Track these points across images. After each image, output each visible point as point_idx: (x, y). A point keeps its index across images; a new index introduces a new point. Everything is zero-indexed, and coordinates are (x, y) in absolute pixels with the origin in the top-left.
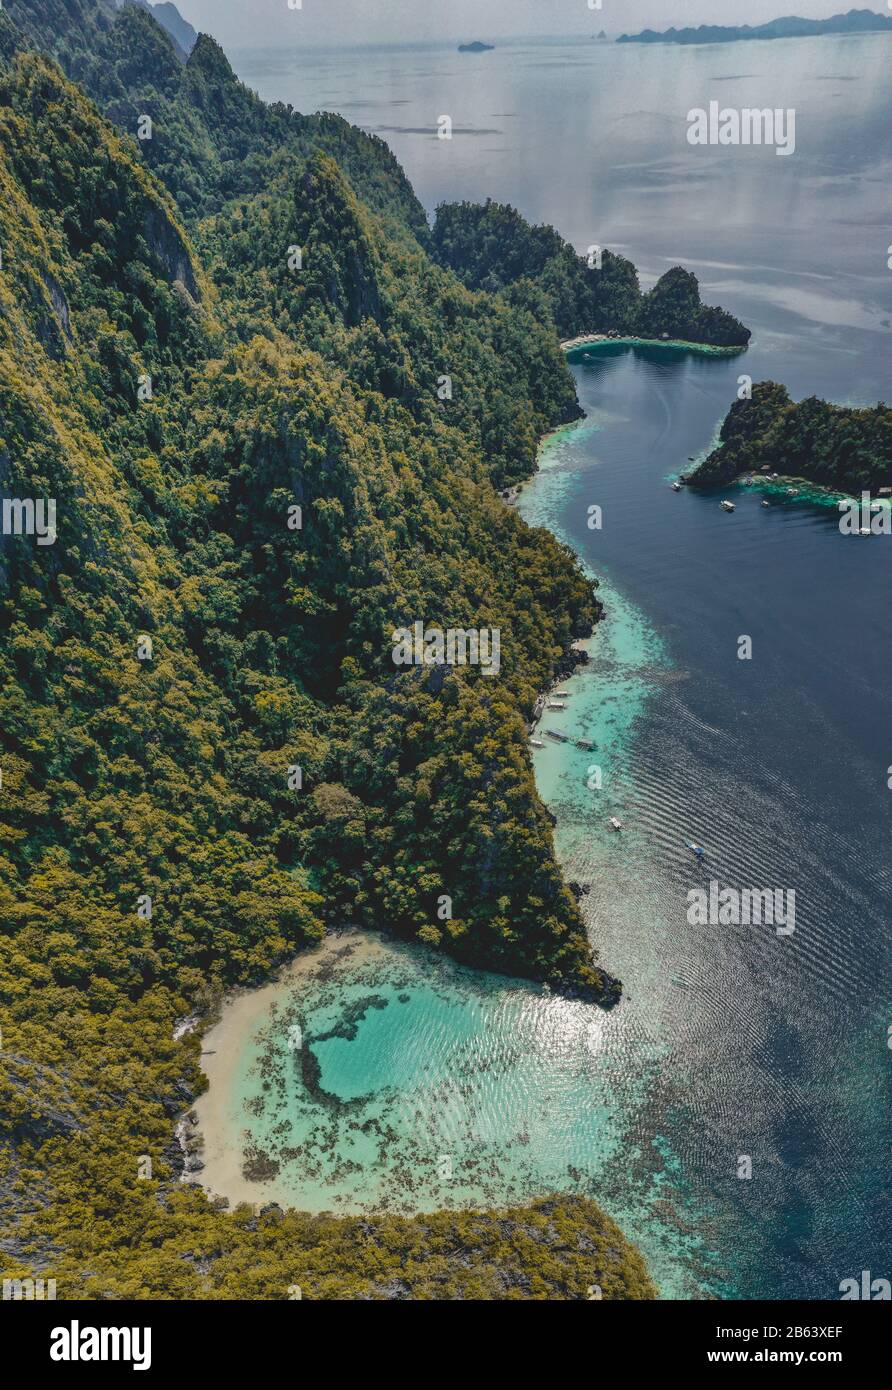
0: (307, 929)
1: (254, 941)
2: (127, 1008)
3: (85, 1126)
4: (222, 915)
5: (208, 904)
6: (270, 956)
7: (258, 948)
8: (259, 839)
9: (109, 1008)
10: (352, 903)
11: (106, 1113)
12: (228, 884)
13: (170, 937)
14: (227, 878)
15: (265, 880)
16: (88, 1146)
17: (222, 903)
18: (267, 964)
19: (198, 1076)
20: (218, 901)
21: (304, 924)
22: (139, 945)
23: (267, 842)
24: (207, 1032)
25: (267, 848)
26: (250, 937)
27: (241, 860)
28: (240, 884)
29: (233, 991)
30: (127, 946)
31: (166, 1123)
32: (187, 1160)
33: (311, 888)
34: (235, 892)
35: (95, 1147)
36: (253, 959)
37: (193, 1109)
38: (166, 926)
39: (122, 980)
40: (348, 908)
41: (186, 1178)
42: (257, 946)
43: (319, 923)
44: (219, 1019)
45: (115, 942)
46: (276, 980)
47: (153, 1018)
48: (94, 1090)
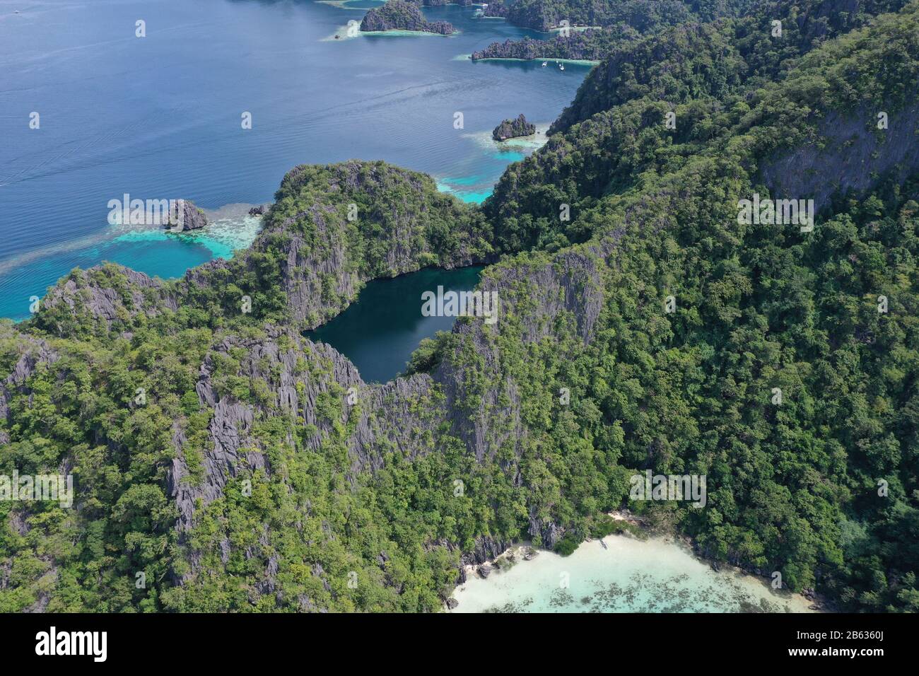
0: (791, 566)
1: (740, 522)
2: (607, 459)
3: (483, 462)
4: (745, 482)
5: (747, 465)
6: (734, 546)
7: (735, 530)
8: (856, 471)
9: (600, 446)
10: (859, 593)
11: (501, 474)
12: (781, 469)
13: (696, 459)
14: (786, 465)
15: (812, 498)
16: (468, 471)
17: (756, 474)
18: (725, 547)
19: (573, 541)
20: (756, 470)
21: (795, 560)
22: (671, 439)
23: (861, 481)
24: (626, 535)
25: (855, 484)
26: (741, 518)
27: (817, 466)
28: (791, 480)
29: (681, 540)
30: (664, 432)
31: (514, 531)
32: (487, 564)
33: (846, 548)
34: (778, 478)
35: (467, 477)
36: (720, 532)
37: (538, 551)
38: (702, 448)
39: (633, 446)
40: (849, 593)
41: (470, 570)
42: (735, 527)
43: (808, 573)
44: (644, 539)
45: (661, 423)
46: (715, 568)
47: (610, 483)
48: (518, 459)
